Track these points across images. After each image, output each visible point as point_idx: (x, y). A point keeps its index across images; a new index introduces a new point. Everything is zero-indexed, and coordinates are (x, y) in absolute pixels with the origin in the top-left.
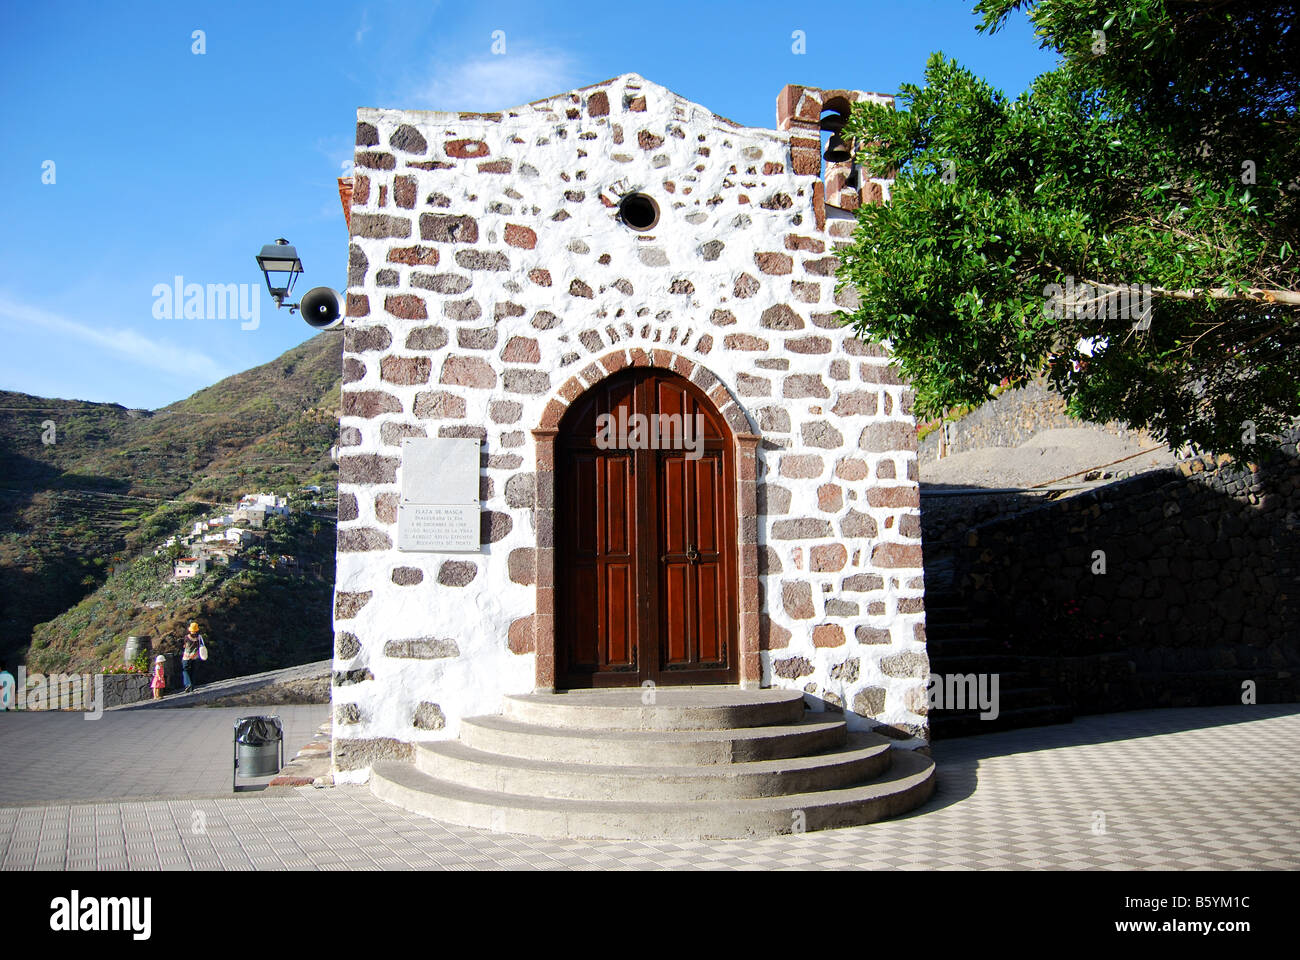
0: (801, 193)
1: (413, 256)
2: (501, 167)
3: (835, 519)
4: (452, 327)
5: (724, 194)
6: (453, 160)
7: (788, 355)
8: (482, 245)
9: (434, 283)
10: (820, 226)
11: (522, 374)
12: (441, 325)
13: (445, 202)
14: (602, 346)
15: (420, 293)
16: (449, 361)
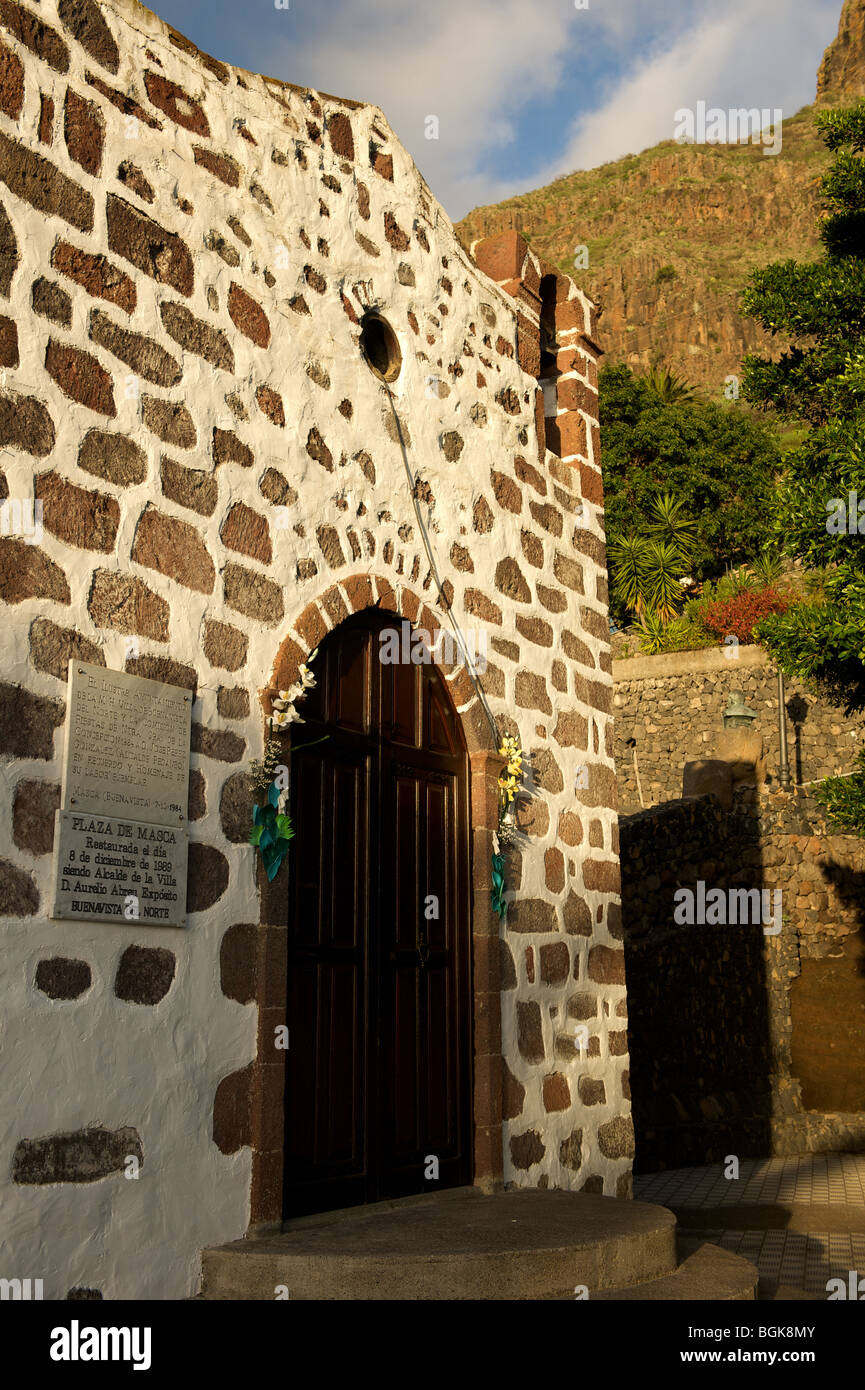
0: (527, 400)
1: (93, 273)
2: (223, 168)
3: (558, 901)
4: (153, 448)
5: (464, 362)
6: (157, 113)
7: (519, 639)
8: (196, 304)
9: (128, 346)
10: (541, 459)
11: (249, 578)
12: (134, 437)
13: (145, 191)
14: (342, 562)
15: (105, 357)
16: (148, 518)
